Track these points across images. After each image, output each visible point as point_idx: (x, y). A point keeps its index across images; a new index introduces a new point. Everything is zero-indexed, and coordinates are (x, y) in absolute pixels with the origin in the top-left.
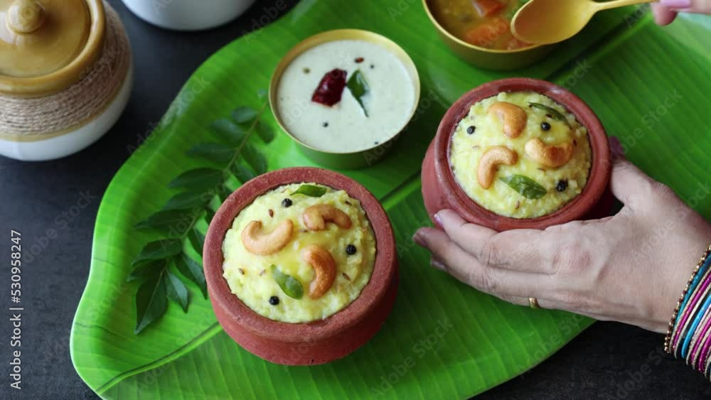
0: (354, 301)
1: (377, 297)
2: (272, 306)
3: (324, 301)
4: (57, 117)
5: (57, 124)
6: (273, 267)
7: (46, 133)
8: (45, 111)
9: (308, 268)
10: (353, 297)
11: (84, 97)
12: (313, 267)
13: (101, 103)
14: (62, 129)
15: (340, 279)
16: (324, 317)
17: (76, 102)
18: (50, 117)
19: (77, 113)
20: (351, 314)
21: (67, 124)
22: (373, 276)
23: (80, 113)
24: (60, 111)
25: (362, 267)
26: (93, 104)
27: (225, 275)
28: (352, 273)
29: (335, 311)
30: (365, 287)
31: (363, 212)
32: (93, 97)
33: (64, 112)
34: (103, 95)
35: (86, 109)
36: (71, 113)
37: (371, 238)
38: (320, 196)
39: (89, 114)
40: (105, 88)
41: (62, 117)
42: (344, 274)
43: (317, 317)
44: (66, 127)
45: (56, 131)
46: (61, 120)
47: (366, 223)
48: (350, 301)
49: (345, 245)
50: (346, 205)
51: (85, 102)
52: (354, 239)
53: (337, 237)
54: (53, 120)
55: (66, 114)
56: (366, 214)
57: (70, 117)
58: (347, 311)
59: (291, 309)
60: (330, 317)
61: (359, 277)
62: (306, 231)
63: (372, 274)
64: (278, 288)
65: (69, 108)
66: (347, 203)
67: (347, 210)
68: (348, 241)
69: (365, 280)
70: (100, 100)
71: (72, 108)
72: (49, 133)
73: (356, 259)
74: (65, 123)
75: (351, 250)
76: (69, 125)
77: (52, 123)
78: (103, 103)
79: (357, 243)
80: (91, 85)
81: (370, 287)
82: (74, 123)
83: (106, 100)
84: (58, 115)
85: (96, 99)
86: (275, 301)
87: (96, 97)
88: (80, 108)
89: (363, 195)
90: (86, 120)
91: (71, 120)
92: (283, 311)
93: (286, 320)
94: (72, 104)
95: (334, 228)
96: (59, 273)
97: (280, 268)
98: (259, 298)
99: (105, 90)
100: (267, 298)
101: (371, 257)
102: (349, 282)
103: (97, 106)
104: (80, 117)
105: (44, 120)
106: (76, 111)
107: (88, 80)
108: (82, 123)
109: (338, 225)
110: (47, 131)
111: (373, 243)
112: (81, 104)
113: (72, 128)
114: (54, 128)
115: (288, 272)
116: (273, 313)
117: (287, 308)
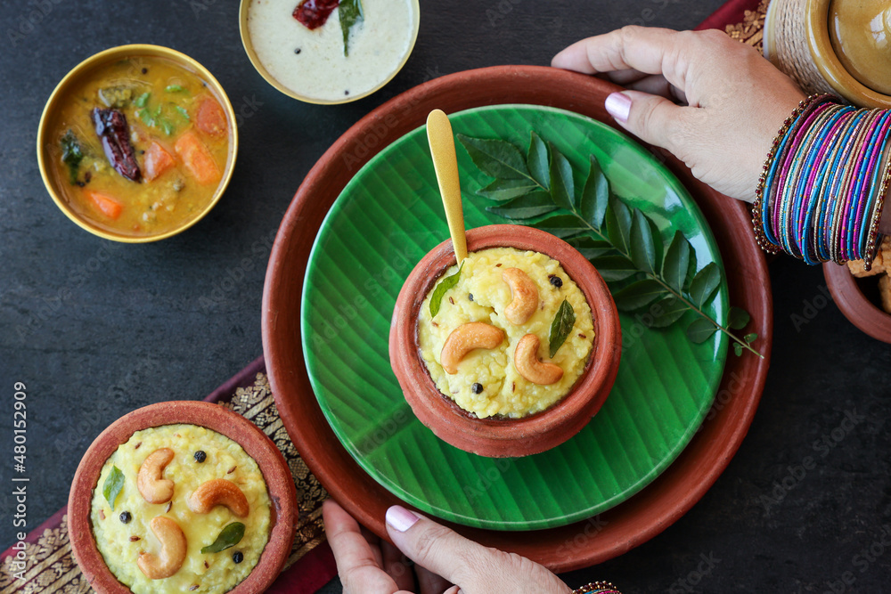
50: (141, 449)
66: (138, 447)
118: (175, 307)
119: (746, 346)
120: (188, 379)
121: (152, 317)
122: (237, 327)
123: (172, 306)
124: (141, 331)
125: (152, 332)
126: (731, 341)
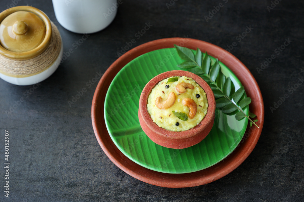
0: (206, 114)
1: (214, 110)
2: (177, 126)
3: (196, 118)
4: (33, 68)
5: (32, 71)
6: (173, 112)
7: (28, 74)
8: (28, 65)
9: (186, 107)
10: (205, 113)
11: (43, 60)
12: (188, 107)
13: (50, 62)
14: (35, 73)
15: (199, 108)
16: (198, 124)
17: (40, 62)
18: (30, 68)
19: (41, 66)
20: (207, 119)
21: (37, 71)
22: (209, 103)
23: (42, 66)
24: (34, 66)
25: (204, 101)
26: (47, 63)
27: (154, 121)
28: (202, 104)
29: (201, 121)
30: (208, 108)
31: (195, 81)
32: (47, 60)
33: (35, 66)
34: (51, 59)
35: (44, 65)
36: (38, 67)
37: (202, 90)
38: (177, 80)
39: (45, 67)
40: (51, 56)
41: (35, 68)
42: (200, 106)
43: (195, 125)
44: (36, 72)
45: (32, 74)
46: (34, 69)
47: (198, 85)
48: (205, 115)
49: (195, 95)
50: (188, 81)
51: (44, 62)
52: (197, 92)
53: (192, 93)
54: (31, 69)
55: (36, 67)
56: (196, 82)
57: (38, 68)
58: (205, 119)
59: (184, 125)
60: (200, 123)
61: (204, 105)
62: (180, 94)
63: (208, 102)
64: (177, 118)
65: (37, 64)
66: (188, 80)
67: (189, 82)
68: (196, 93)
69: (207, 105)
70: (50, 61)
71: (39, 64)
72: (29, 74)
73: (201, 99)
74: (36, 70)
75: (198, 96)
76: (38, 71)
77: (31, 70)
78: (51, 63)
79: (199, 93)
80: (46, 55)
81: (210, 107)
82: (39, 70)
83: (52, 62)
84: (33, 67)
85: (48, 61)
86: (178, 124)
87: (48, 60)
88: (41, 65)
89: (192, 75)
90: (44, 69)
91: (38, 69)
92: (182, 127)
93: (184, 130)
94: (39, 63)
95: (189, 90)
96: (33, 130)
97: (176, 111)
98: (171, 125)
99: (52, 57)
100: (174, 124)
101: (205, 97)
102: (202, 108)
103: (48, 64)
104: (42, 68)
105: (27, 69)
106: (40, 65)
107: (45, 53)
108: (42, 70)
109: (190, 88)
110: (29, 73)
111: (204, 91)
112: (42, 63)
113: (38, 72)
114: (31, 72)
115: (180, 111)
116: (178, 129)
117: (183, 125)
118: (45, 115)
119: (253, 123)
120: (49, 137)
121: (37, 118)
122: (66, 121)
123: (44, 115)
124: (34, 122)
125: (37, 123)
126: (249, 121)
